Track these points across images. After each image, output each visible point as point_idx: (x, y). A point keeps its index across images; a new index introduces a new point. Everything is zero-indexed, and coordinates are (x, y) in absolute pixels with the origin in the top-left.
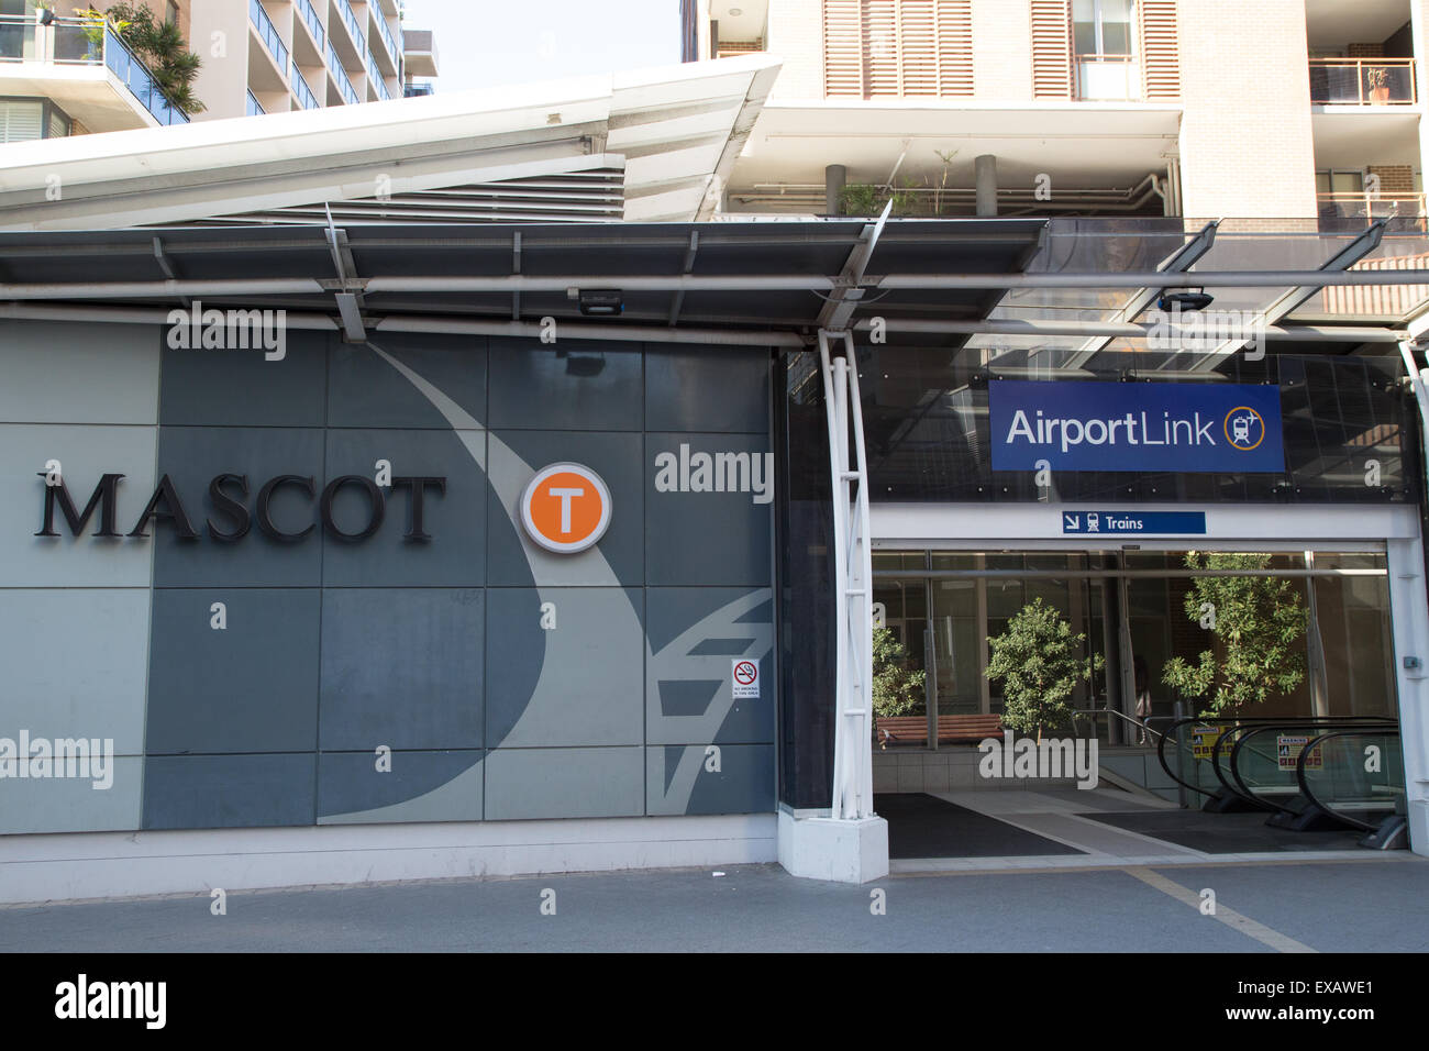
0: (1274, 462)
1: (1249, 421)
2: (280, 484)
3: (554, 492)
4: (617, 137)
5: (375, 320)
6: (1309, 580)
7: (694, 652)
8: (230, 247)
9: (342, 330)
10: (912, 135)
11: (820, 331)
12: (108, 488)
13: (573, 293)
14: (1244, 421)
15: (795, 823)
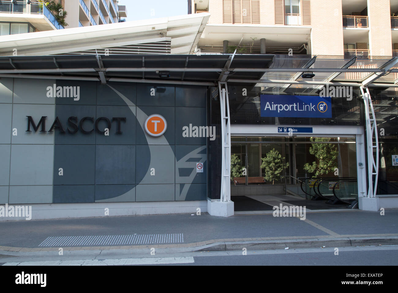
0: (330, 115)
1: (324, 105)
2: (85, 119)
3: (153, 121)
4: (169, 33)
5: (109, 78)
6: (339, 144)
7: (187, 161)
8: (72, 60)
9: (100, 81)
10: (244, 33)
11: (219, 82)
12: (43, 119)
13: (157, 72)
14: (322, 105)
15: (211, 203)
